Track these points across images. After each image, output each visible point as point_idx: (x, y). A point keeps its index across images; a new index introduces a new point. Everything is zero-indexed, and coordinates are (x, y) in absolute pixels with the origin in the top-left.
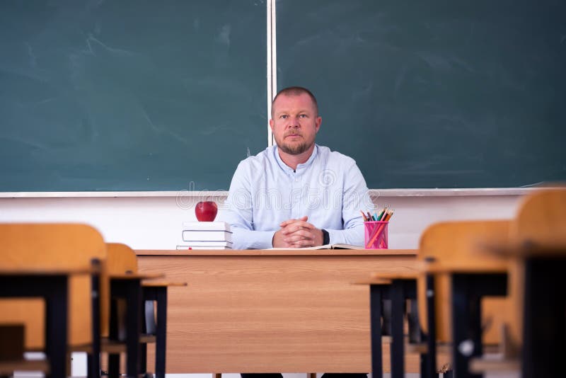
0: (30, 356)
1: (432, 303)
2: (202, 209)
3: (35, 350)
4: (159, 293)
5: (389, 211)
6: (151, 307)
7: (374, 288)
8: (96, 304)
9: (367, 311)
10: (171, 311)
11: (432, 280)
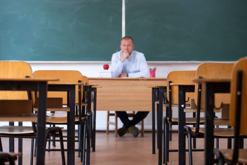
0: (64, 106)
1: (171, 93)
2: (105, 66)
3: (65, 105)
4: (95, 90)
5: (156, 67)
6: (93, 93)
7: (153, 89)
8: (80, 93)
9: (151, 95)
10: (97, 94)
11: (171, 87)
